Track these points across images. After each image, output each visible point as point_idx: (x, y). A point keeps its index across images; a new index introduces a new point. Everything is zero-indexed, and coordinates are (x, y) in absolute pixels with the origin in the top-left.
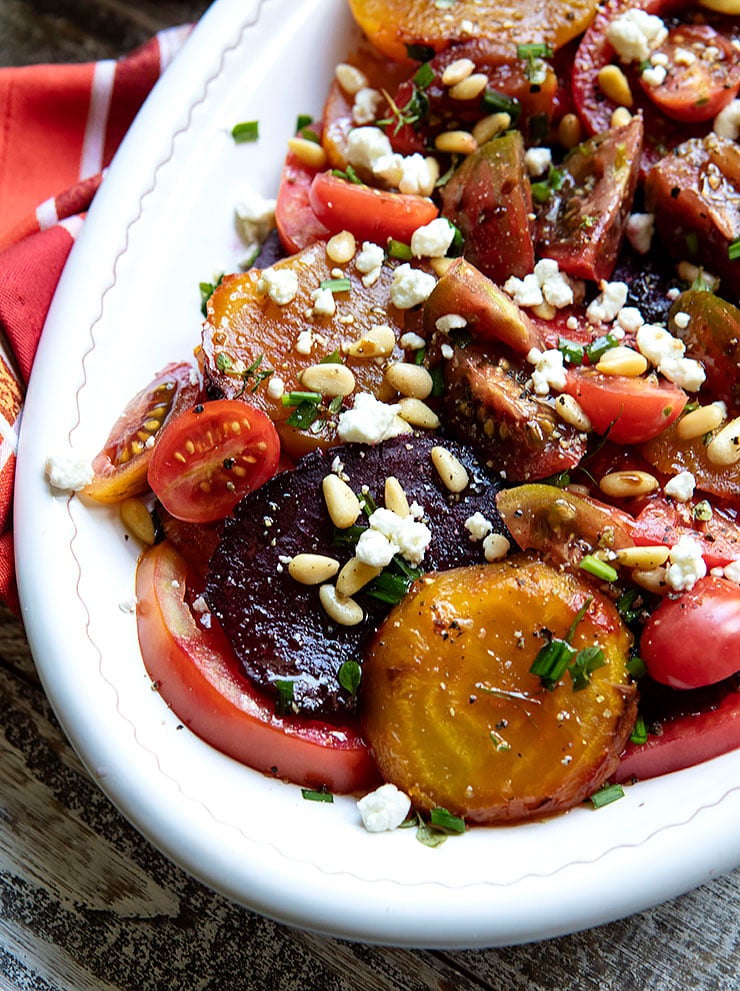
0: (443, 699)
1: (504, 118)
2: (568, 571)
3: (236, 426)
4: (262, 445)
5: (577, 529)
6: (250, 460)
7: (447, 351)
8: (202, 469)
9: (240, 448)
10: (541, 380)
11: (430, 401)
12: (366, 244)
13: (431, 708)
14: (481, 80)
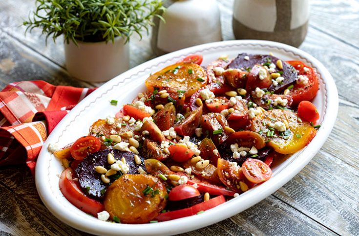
0: (122, 194)
1: (172, 103)
2: (157, 177)
3: (92, 141)
4: (97, 145)
5: (161, 169)
6: (93, 148)
7: (144, 138)
8: (82, 149)
9: (91, 146)
10: (162, 146)
11: (138, 149)
12: (132, 118)
13: (119, 195)
14: (168, 94)
